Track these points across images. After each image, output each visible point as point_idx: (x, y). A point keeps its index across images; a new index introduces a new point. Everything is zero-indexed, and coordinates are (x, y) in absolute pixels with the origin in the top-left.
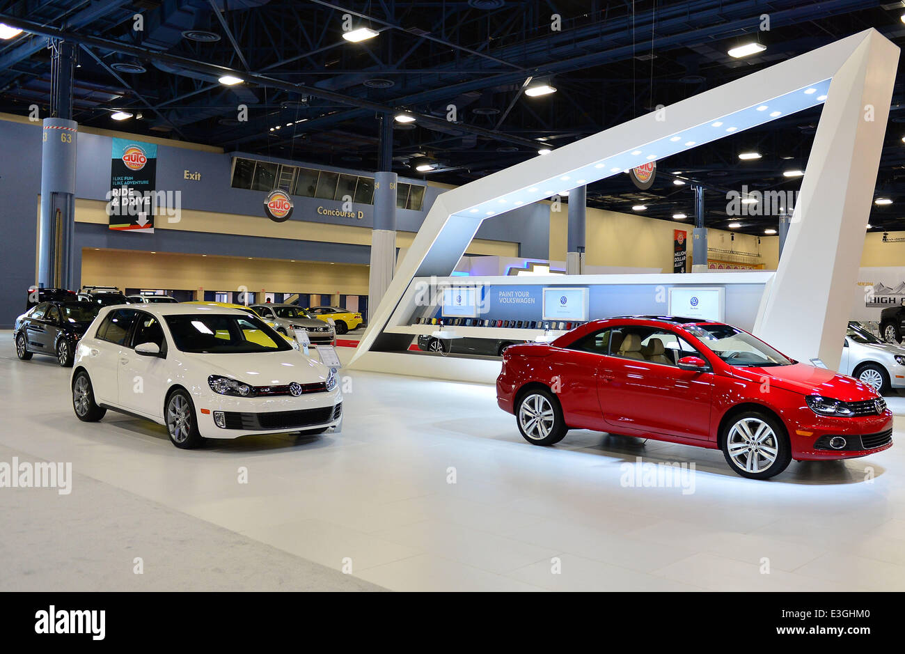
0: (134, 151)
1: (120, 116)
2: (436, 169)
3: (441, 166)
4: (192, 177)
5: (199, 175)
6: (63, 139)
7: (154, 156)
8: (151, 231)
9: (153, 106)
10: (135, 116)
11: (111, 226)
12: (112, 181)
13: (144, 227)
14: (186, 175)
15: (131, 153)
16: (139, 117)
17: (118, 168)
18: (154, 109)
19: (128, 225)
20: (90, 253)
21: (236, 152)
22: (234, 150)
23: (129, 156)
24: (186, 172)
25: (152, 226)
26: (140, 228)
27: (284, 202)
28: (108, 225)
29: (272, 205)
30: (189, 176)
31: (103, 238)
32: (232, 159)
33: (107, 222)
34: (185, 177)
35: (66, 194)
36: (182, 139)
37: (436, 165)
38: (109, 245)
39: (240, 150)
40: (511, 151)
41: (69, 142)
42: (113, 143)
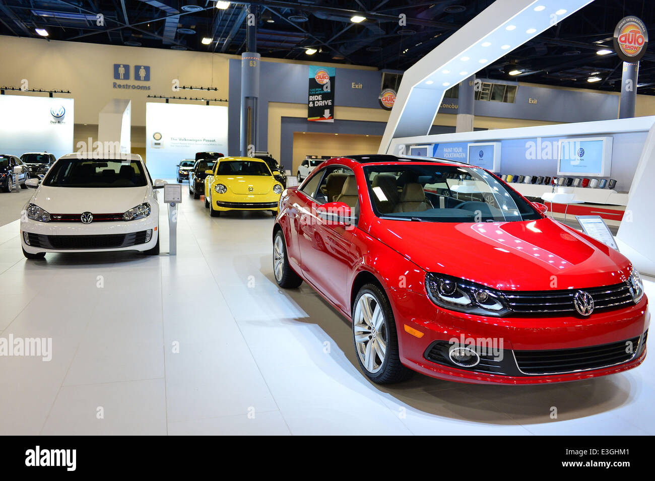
0: (322, 73)
1: (310, 52)
2: (523, 73)
3: (527, 70)
4: (357, 87)
5: (361, 85)
6: (251, 65)
7: (333, 75)
8: (332, 121)
9: (325, 42)
10: (318, 51)
11: (309, 119)
12: (309, 91)
13: (328, 119)
14: (353, 85)
15: (320, 74)
16: (320, 51)
17: (313, 84)
18: (326, 44)
19: (319, 118)
20: (299, 135)
21: (385, 69)
22: (383, 68)
23: (319, 76)
24: (353, 83)
25: (333, 118)
26: (325, 119)
27: (392, 97)
28: (307, 118)
29: (384, 99)
30: (355, 86)
31: (305, 126)
32: (382, 74)
33: (307, 117)
34: (353, 87)
35: (254, 97)
36: (352, 64)
37: (523, 70)
38: (309, 130)
39: (387, 68)
40: (575, 54)
41: (255, 66)
42: (310, 69)
